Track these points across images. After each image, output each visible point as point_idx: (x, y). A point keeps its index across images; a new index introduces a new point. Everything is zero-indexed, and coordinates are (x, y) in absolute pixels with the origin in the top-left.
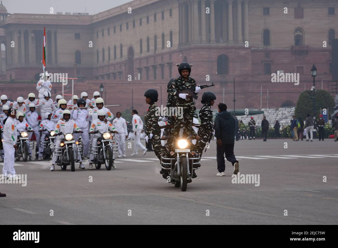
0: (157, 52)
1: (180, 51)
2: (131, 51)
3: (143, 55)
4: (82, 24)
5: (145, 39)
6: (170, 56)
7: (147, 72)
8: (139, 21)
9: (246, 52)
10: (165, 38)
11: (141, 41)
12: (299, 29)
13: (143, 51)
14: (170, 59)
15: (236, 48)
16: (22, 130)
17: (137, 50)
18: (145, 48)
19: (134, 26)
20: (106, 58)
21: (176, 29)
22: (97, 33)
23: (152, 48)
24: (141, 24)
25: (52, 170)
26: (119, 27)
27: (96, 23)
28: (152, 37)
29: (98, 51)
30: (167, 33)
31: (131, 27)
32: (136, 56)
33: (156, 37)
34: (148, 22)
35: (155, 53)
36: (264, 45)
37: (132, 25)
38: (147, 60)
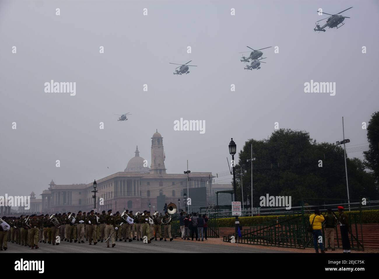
1: (115, 199)
6: (111, 201)
7: (104, 207)
12: (161, 190)
14: (111, 202)
20: (91, 202)
21: (113, 191)
30: (111, 192)
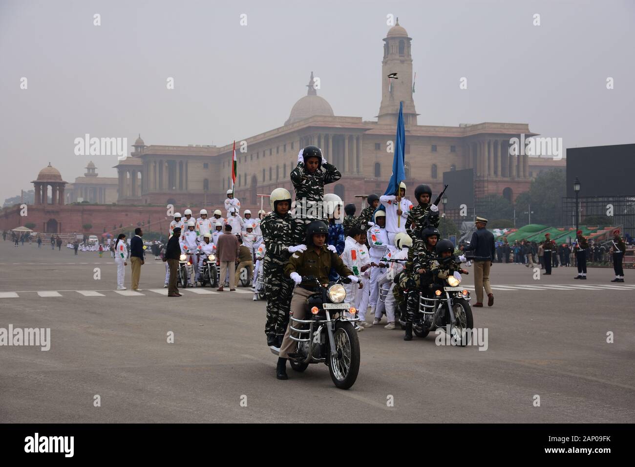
0: (278, 181)
2: (254, 179)
3: (266, 183)
4: (211, 155)
5: (267, 169)
8: (262, 153)
9: (360, 182)
10: (287, 168)
11: (264, 170)
13: (266, 179)
15: (351, 179)
16: (209, 252)
17: (260, 179)
18: (267, 177)
19: (258, 157)
22: (224, 163)
23: (274, 177)
24: (264, 155)
25: (255, 300)
26: (244, 158)
27: (223, 154)
28: (274, 167)
29: (224, 179)
31: (255, 157)
32: (259, 184)
33: (278, 167)
34: (271, 154)
35: (277, 182)
36: (376, 176)
37: (256, 157)
38: (270, 188)
